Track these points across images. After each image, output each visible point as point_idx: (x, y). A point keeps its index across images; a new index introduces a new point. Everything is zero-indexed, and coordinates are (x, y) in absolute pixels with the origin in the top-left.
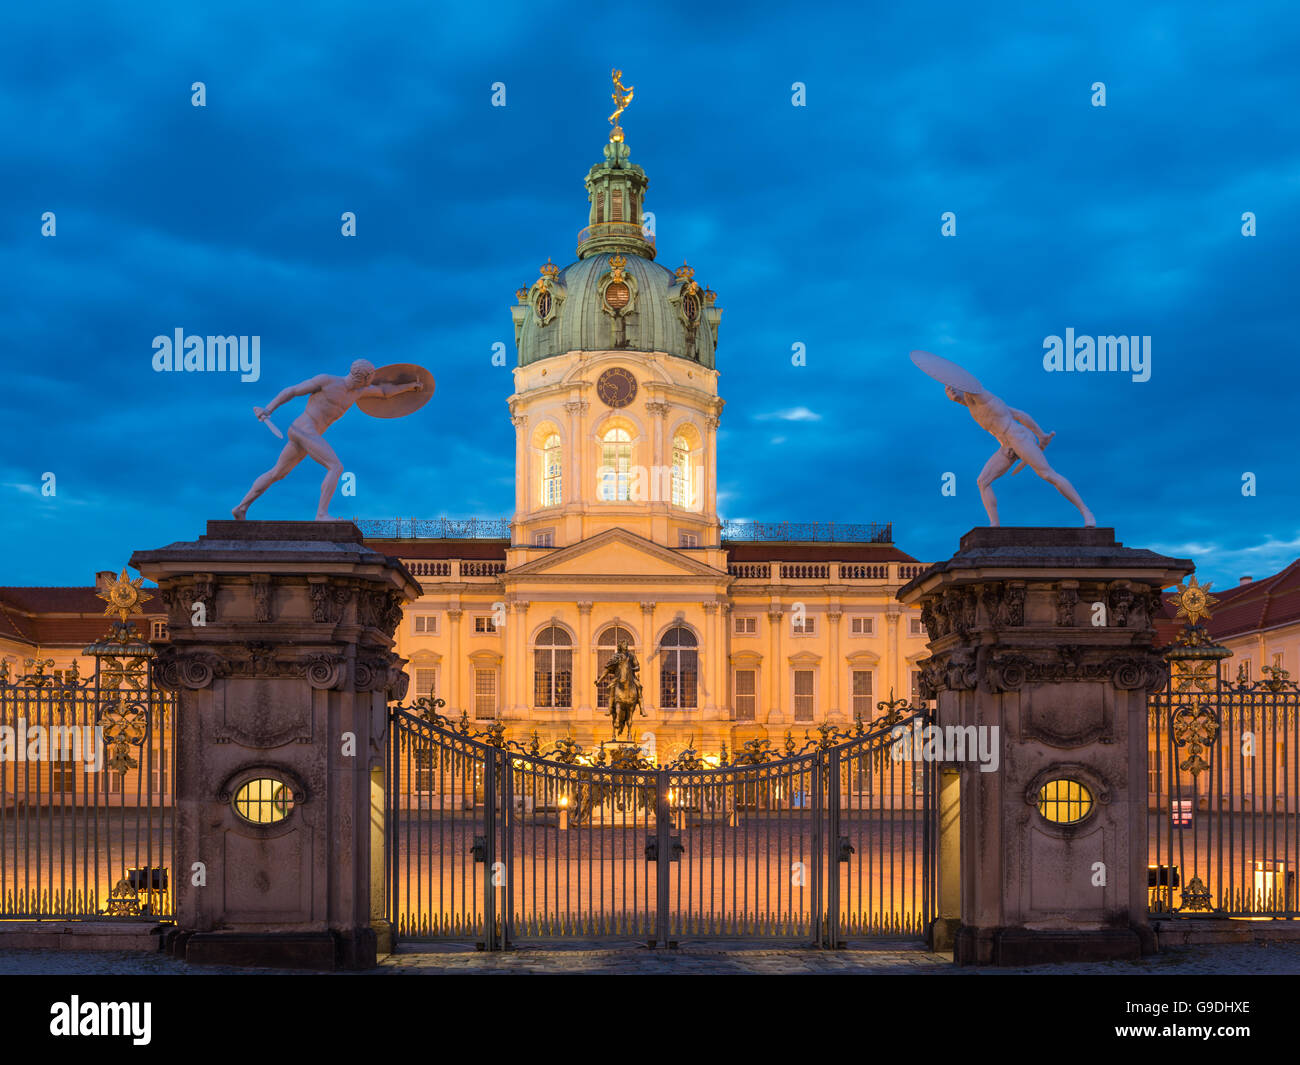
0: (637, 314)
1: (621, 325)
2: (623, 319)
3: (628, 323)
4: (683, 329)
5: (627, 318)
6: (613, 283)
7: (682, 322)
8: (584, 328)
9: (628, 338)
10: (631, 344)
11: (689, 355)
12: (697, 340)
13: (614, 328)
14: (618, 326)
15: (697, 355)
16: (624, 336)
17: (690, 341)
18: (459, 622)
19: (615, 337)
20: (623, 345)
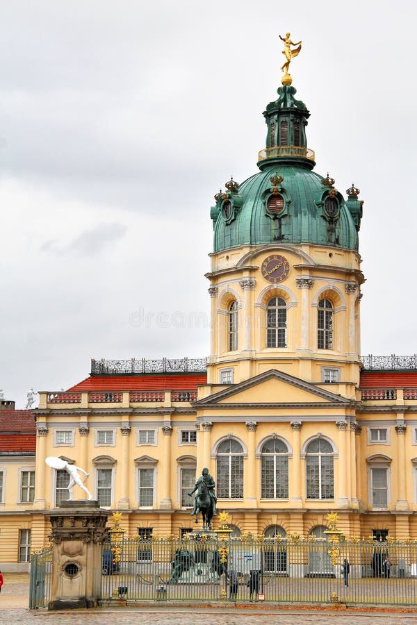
0: (290, 216)
1: (278, 225)
2: (280, 220)
3: (283, 223)
4: (324, 223)
5: (282, 219)
6: (272, 196)
7: (324, 218)
8: (253, 227)
9: (283, 234)
10: (285, 237)
11: (330, 241)
12: (336, 230)
13: (273, 227)
14: (276, 225)
15: (337, 241)
16: (280, 233)
17: (331, 231)
18: (171, 435)
19: (275, 233)
20: (280, 238)
